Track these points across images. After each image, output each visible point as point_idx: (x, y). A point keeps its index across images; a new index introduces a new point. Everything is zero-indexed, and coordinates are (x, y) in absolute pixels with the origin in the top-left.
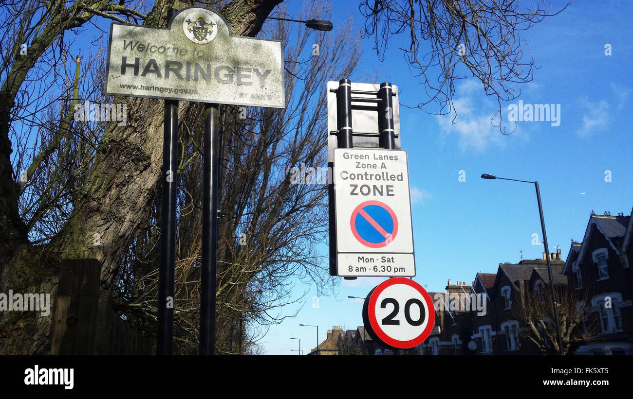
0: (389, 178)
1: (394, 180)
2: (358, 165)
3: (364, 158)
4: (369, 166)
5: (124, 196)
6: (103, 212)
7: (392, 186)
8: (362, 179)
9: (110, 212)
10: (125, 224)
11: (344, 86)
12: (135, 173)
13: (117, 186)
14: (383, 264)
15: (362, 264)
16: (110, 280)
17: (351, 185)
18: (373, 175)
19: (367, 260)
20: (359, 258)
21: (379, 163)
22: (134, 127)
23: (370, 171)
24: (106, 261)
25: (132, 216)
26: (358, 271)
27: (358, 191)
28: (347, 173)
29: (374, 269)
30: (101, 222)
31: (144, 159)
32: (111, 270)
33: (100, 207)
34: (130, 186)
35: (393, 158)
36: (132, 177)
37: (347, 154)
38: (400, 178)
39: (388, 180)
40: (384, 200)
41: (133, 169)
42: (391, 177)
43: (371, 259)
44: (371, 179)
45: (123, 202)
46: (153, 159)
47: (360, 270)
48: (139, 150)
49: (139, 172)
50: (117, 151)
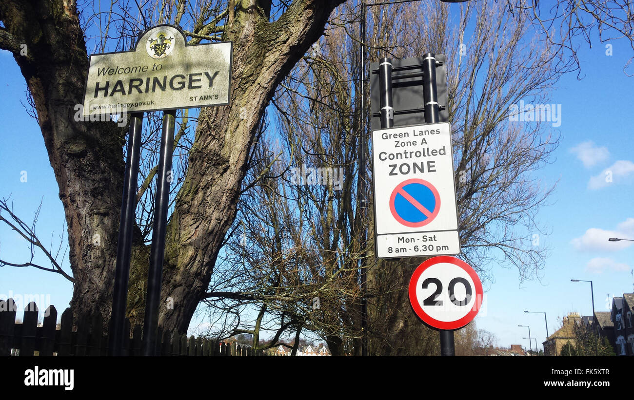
0: (430, 153)
1: (436, 155)
2: (397, 144)
3: (403, 136)
4: (409, 143)
5: (209, 198)
6: (192, 213)
7: (434, 162)
8: (401, 158)
9: (198, 212)
10: (212, 222)
11: (384, 66)
12: (216, 176)
13: (202, 189)
14: (425, 243)
15: (402, 245)
16: (205, 272)
17: (390, 166)
18: (413, 152)
19: (407, 241)
20: (399, 238)
21: (419, 139)
22: (213, 135)
23: (409, 149)
24: (198, 256)
25: (218, 214)
26: (398, 252)
27: (397, 170)
28: (386, 154)
29: (415, 249)
30: (192, 222)
31: (223, 162)
32: (205, 263)
33: (189, 209)
34: (213, 188)
35: (434, 131)
36: (215, 179)
37: (385, 135)
38: (443, 151)
39: (429, 155)
40: (425, 177)
41: (215, 173)
42: (432, 153)
43: (411, 239)
44: (411, 157)
45: (208, 203)
46: (231, 162)
47: (400, 251)
48: (218, 155)
49: (219, 175)
50: (200, 158)
